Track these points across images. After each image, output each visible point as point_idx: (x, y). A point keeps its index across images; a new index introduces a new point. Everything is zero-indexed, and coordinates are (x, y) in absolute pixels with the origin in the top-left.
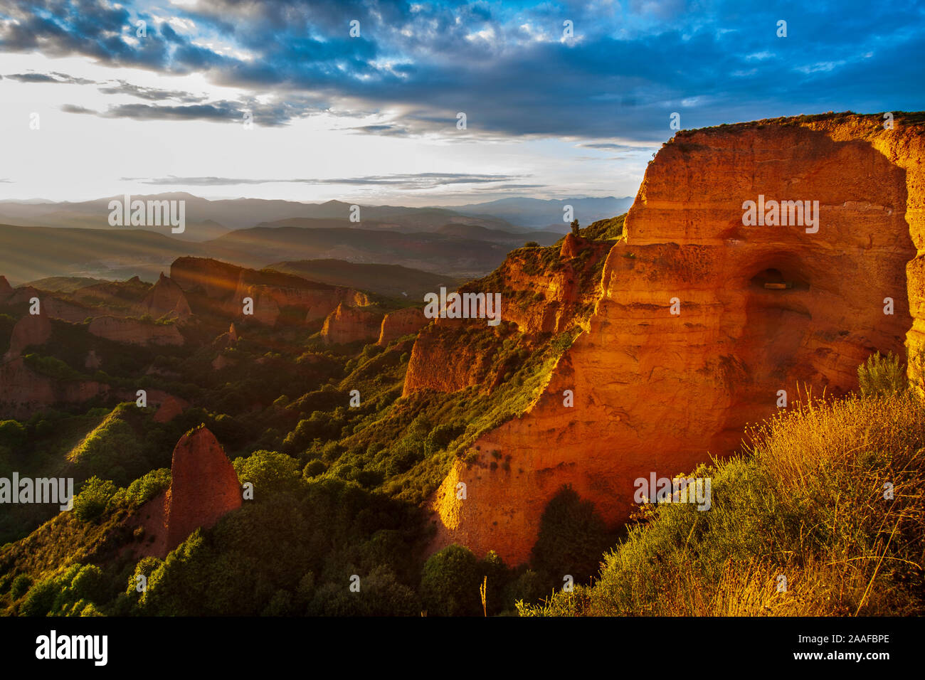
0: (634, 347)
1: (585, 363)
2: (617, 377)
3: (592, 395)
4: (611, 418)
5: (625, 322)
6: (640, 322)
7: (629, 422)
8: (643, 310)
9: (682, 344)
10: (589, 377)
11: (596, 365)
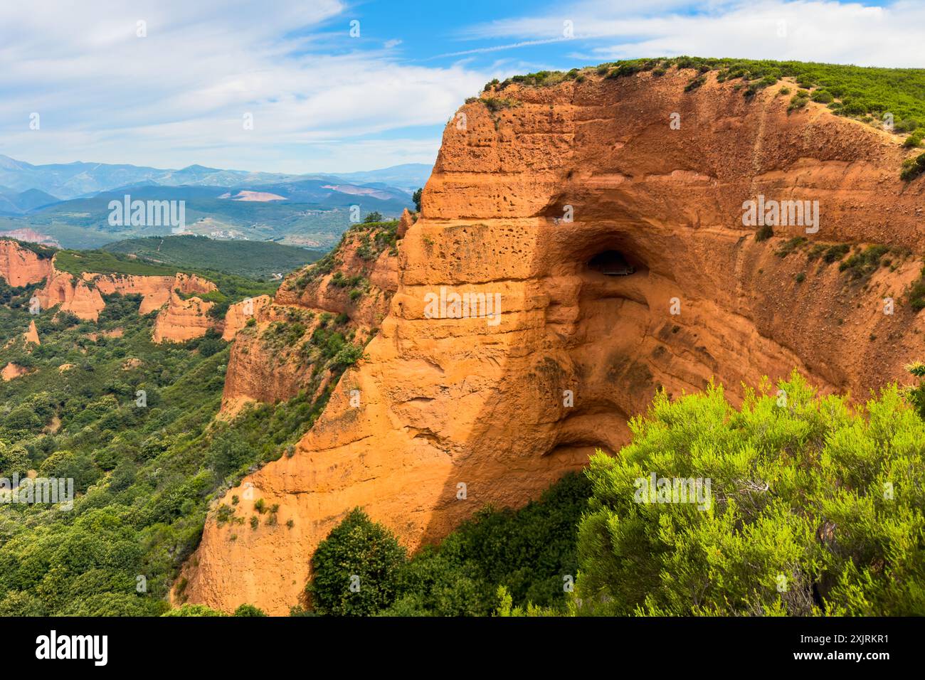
0: (438, 354)
1: (379, 377)
2: (419, 391)
3: (391, 415)
4: (417, 441)
5: (424, 324)
7: (439, 445)
9: (497, 346)
10: (385, 393)
11: (392, 378)
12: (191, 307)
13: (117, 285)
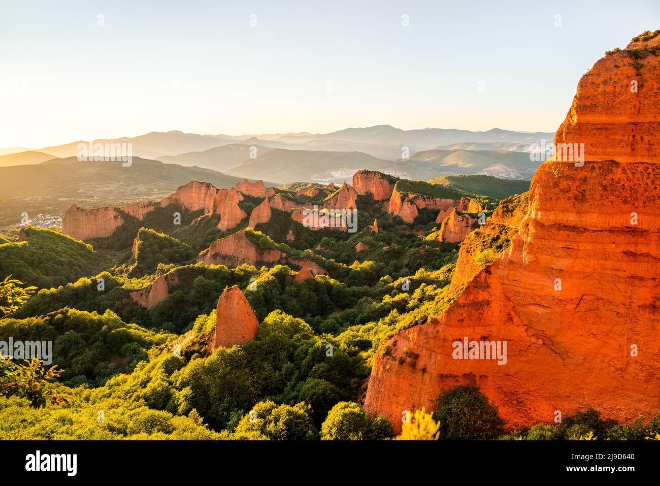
0: (556, 270)
1: (505, 280)
2: (538, 299)
3: (513, 313)
4: (533, 340)
5: (546, 242)
6: (562, 244)
7: (553, 348)
8: (566, 233)
9: (619, 273)
10: (510, 295)
11: (515, 283)
12: (463, 220)
13: (427, 203)
